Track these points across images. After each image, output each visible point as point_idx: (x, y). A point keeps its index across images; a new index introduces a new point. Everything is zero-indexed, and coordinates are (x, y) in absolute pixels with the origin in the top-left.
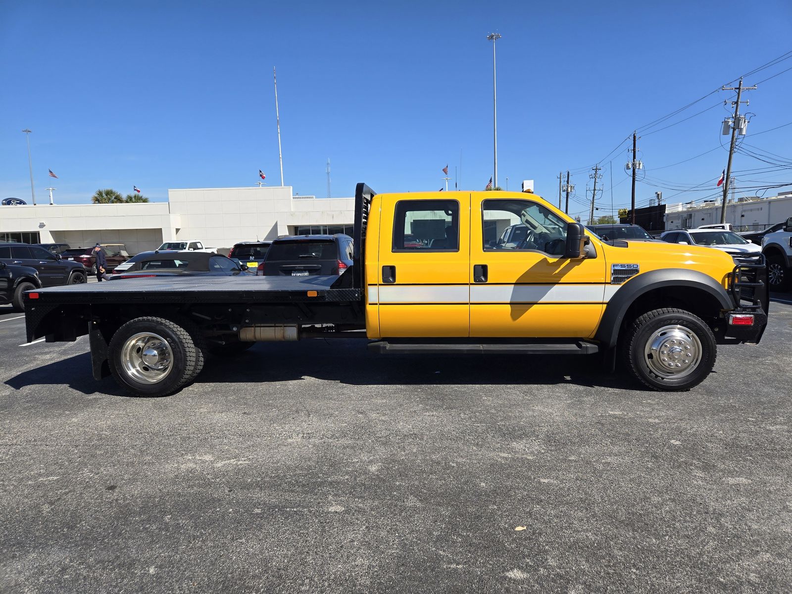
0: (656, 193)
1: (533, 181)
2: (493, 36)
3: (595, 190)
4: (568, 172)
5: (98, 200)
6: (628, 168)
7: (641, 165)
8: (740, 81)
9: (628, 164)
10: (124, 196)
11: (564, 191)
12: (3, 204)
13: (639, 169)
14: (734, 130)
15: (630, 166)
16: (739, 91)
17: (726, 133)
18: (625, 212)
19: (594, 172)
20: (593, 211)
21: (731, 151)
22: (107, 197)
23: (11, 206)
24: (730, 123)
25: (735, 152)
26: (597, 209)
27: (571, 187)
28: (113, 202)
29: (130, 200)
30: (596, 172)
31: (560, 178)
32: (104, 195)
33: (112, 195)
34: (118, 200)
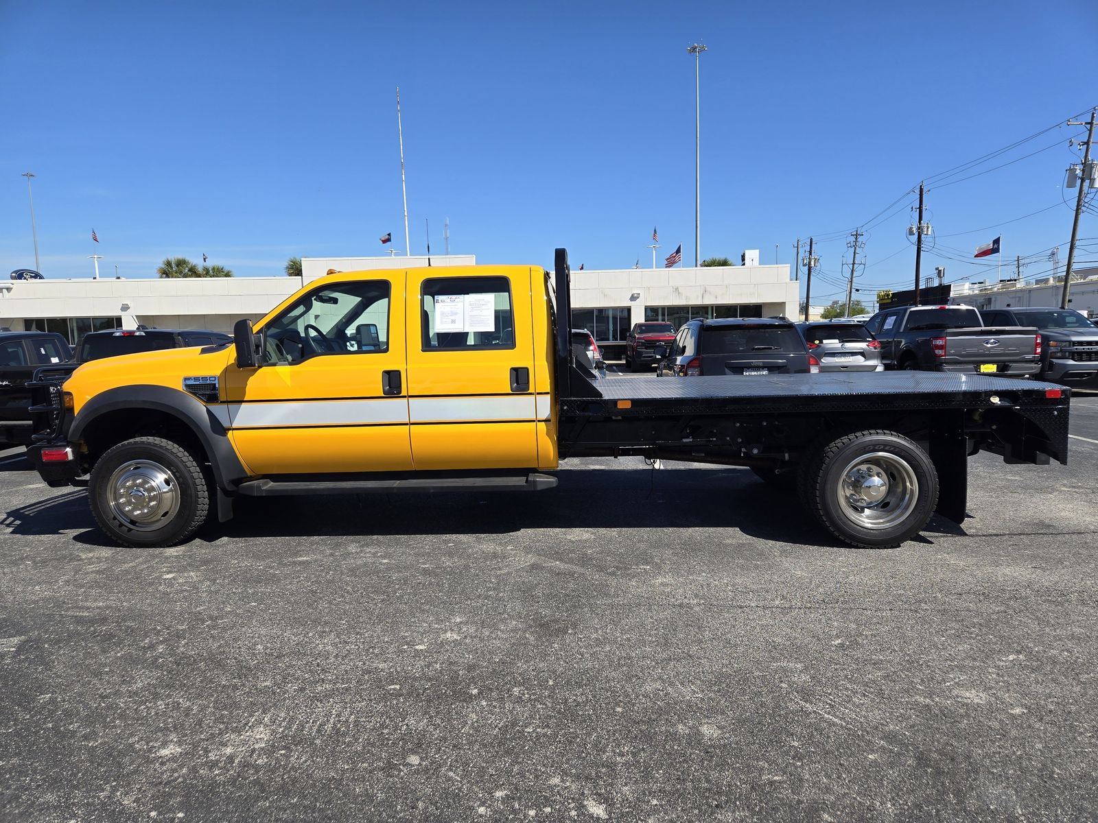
0: (937, 269)
1: (758, 251)
2: (696, 48)
3: (854, 264)
4: (811, 239)
5: (166, 273)
6: (911, 233)
7: (930, 229)
8: (1093, 114)
9: (911, 228)
10: (200, 269)
11: (805, 265)
12: (12, 278)
13: (927, 234)
14: (1083, 180)
15: (915, 230)
16: (1091, 127)
17: (1071, 184)
18: (888, 295)
19: (853, 239)
20: (850, 293)
21: (1077, 210)
22: (176, 269)
23: (23, 281)
24: (1078, 171)
25: (1083, 212)
26: (857, 290)
27: (815, 259)
28: (185, 276)
29: (207, 273)
30: (856, 239)
31: (798, 247)
32: (174, 266)
33: (185, 266)
34: (194, 273)
